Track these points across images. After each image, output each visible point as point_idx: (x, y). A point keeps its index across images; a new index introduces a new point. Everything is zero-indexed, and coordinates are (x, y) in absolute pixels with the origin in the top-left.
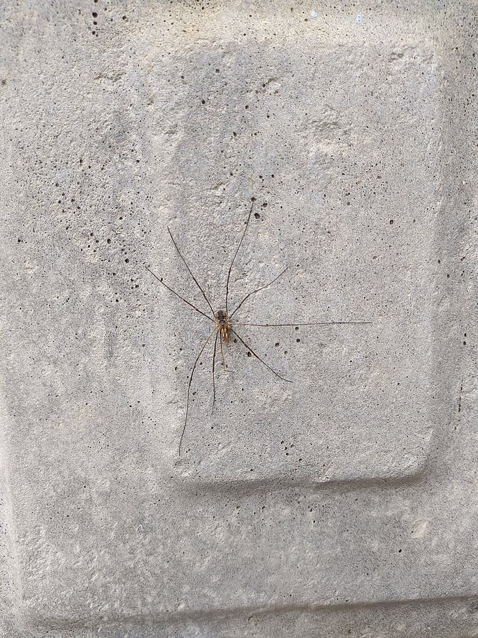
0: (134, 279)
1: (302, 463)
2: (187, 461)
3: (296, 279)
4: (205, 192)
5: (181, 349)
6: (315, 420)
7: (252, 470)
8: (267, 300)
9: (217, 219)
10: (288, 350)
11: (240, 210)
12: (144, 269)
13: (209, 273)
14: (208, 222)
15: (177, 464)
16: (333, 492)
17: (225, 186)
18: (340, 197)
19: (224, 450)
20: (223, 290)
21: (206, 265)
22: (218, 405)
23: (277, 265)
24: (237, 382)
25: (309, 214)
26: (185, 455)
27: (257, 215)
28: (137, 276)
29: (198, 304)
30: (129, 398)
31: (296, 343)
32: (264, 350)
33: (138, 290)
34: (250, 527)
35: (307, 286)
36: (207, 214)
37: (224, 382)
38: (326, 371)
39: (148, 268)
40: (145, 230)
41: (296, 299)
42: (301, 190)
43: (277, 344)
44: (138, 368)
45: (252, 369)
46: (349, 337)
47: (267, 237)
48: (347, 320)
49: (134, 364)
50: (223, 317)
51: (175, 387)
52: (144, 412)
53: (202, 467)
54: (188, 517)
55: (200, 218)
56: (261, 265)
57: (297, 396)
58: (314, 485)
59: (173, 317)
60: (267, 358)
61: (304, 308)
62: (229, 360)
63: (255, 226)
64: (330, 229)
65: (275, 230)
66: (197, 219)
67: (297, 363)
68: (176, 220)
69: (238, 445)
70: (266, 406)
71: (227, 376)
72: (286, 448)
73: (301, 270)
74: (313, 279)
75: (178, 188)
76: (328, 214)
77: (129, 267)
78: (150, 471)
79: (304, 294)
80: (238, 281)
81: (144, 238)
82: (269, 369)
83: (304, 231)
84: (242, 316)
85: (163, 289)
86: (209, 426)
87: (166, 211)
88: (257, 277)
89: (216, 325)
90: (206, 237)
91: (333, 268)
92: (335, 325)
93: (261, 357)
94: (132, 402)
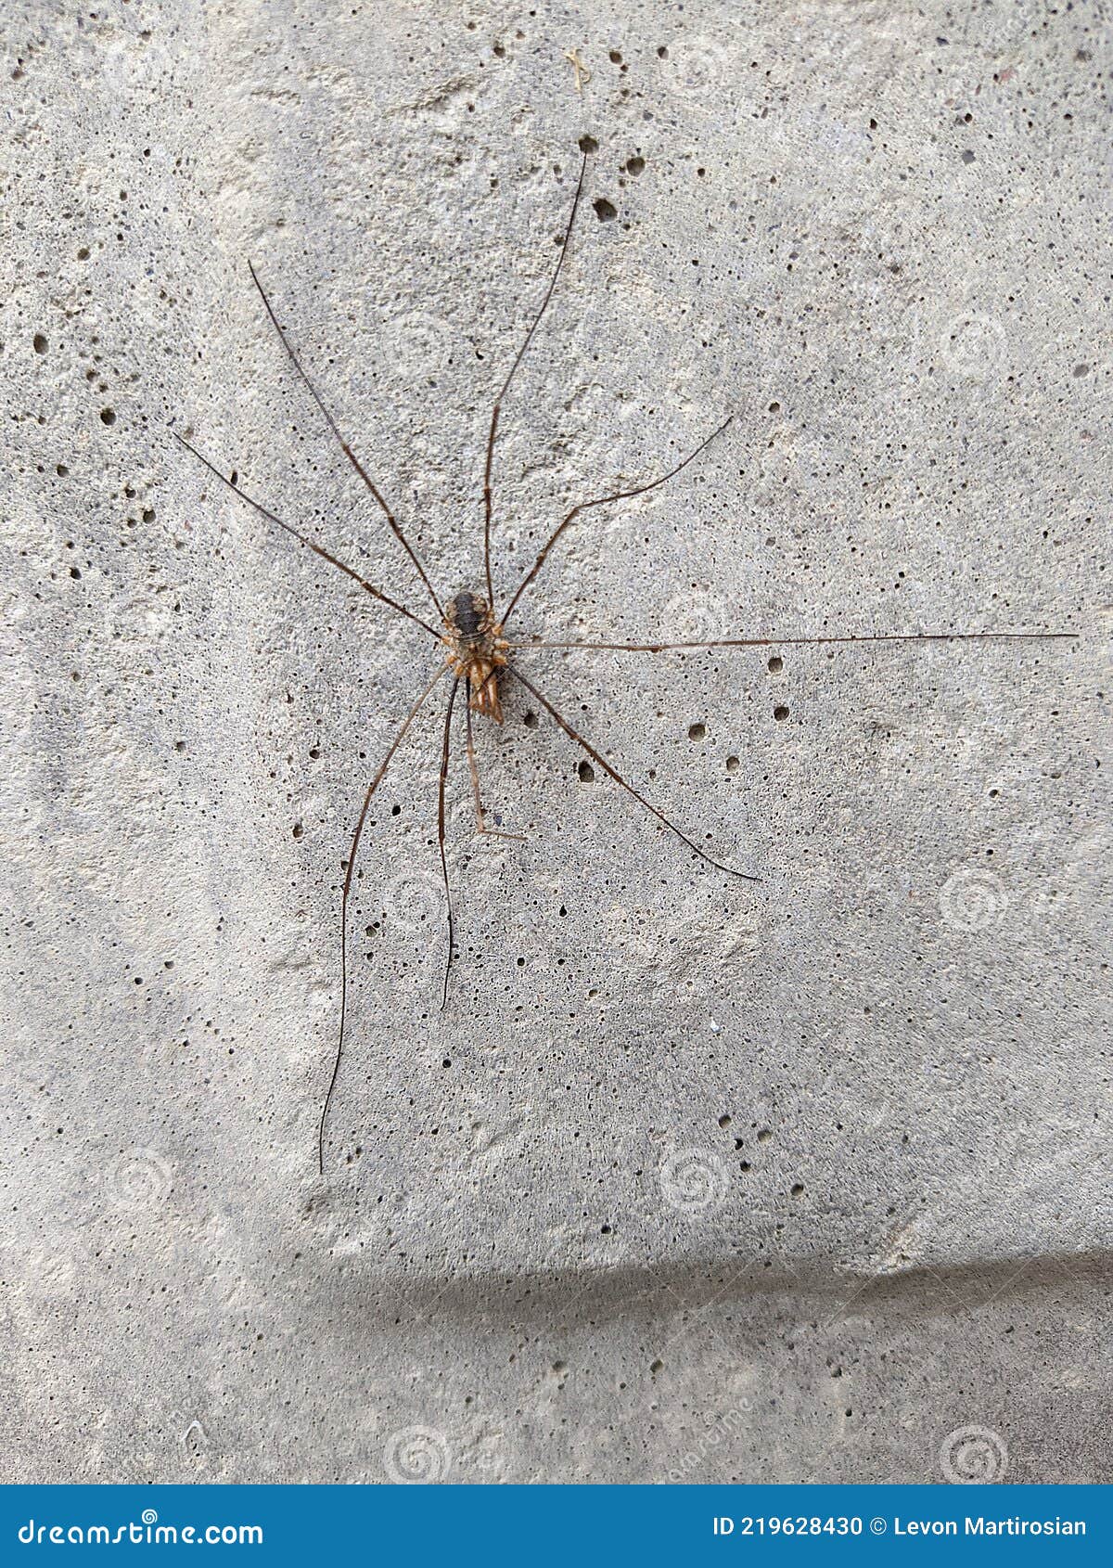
0: (135, 486)
1: (806, 1203)
2: (350, 1194)
3: (768, 460)
4: (395, 120)
5: (314, 754)
6: (852, 1030)
7: (605, 1230)
8: (653, 550)
9: (445, 227)
10: (742, 753)
11: (534, 190)
12: (173, 443)
13: (419, 443)
14: (410, 238)
15: (315, 1204)
16: (924, 1307)
17: (472, 97)
18: (935, 130)
19: (497, 1152)
20: (472, 514)
21: (404, 415)
22: (466, 971)
23: (687, 408)
24: (540, 881)
25: (812, 195)
26: (343, 1172)
27: (604, 208)
28: (147, 474)
29: (377, 572)
30: (131, 950)
31: (771, 723)
32: (643, 752)
33: (152, 529)
34: (604, 1436)
35: (810, 487)
36: (403, 209)
37: (488, 881)
38: (894, 830)
39: (185, 437)
40: (171, 293)
41: (770, 541)
42: (776, 104)
43: (697, 730)
44: (160, 831)
45: (600, 832)
46: (984, 693)
47: (645, 294)
48: (977, 625)
49: (144, 819)
50: (477, 617)
51: (295, 903)
52: (191, 1005)
53: (411, 1217)
54: (370, 1399)
55: (376, 223)
56: (627, 410)
57: (781, 934)
58: (852, 1284)
59: (280, 626)
60: (655, 786)
61: (802, 577)
62: (505, 794)
63: (598, 251)
64: (899, 256)
65: (678, 264)
66: (363, 227)
67: (779, 801)
68: (284, 233)
69: (553, 1130)
70: (659, 976)
71: (501, 858)
72: (740, 1143)
73: (785, 427)
74: (834, 459)
75: (290, 107)
76: (890, 195)
77: (116, 440)
78: (219, 1228)
79: (800, 521)
80: (535, 475)
81: (168, 324)
82: (665, 826)
83: (796, 263)
84: (553, 620)
85: (239, 517)
86: (434, 1055)
87: (244, 201)
88: (612, 456)
89: (449, 651)
90: (404, 301)
91: (915, 414)
92: (929, 645)
93: (636, 778)
94: (145, 965)
